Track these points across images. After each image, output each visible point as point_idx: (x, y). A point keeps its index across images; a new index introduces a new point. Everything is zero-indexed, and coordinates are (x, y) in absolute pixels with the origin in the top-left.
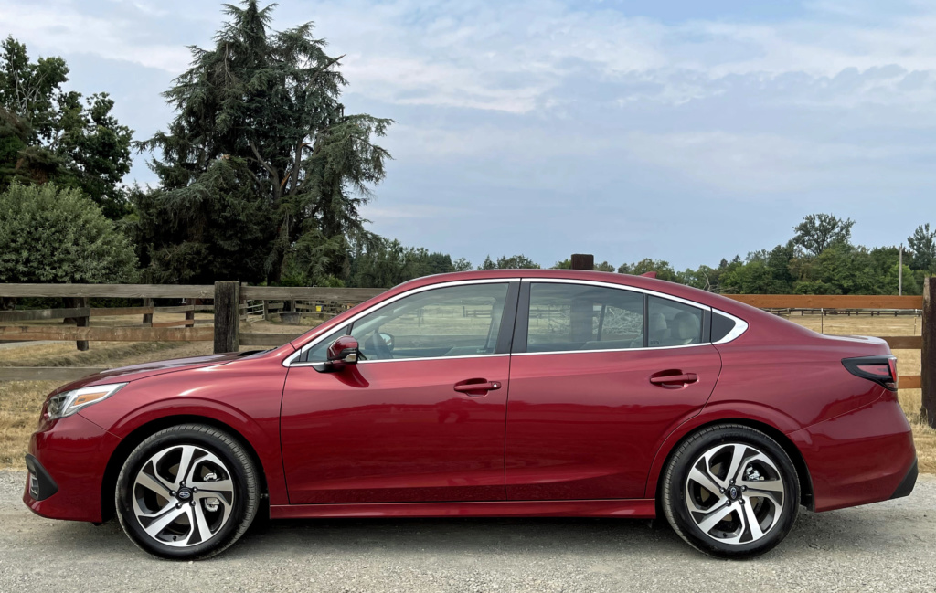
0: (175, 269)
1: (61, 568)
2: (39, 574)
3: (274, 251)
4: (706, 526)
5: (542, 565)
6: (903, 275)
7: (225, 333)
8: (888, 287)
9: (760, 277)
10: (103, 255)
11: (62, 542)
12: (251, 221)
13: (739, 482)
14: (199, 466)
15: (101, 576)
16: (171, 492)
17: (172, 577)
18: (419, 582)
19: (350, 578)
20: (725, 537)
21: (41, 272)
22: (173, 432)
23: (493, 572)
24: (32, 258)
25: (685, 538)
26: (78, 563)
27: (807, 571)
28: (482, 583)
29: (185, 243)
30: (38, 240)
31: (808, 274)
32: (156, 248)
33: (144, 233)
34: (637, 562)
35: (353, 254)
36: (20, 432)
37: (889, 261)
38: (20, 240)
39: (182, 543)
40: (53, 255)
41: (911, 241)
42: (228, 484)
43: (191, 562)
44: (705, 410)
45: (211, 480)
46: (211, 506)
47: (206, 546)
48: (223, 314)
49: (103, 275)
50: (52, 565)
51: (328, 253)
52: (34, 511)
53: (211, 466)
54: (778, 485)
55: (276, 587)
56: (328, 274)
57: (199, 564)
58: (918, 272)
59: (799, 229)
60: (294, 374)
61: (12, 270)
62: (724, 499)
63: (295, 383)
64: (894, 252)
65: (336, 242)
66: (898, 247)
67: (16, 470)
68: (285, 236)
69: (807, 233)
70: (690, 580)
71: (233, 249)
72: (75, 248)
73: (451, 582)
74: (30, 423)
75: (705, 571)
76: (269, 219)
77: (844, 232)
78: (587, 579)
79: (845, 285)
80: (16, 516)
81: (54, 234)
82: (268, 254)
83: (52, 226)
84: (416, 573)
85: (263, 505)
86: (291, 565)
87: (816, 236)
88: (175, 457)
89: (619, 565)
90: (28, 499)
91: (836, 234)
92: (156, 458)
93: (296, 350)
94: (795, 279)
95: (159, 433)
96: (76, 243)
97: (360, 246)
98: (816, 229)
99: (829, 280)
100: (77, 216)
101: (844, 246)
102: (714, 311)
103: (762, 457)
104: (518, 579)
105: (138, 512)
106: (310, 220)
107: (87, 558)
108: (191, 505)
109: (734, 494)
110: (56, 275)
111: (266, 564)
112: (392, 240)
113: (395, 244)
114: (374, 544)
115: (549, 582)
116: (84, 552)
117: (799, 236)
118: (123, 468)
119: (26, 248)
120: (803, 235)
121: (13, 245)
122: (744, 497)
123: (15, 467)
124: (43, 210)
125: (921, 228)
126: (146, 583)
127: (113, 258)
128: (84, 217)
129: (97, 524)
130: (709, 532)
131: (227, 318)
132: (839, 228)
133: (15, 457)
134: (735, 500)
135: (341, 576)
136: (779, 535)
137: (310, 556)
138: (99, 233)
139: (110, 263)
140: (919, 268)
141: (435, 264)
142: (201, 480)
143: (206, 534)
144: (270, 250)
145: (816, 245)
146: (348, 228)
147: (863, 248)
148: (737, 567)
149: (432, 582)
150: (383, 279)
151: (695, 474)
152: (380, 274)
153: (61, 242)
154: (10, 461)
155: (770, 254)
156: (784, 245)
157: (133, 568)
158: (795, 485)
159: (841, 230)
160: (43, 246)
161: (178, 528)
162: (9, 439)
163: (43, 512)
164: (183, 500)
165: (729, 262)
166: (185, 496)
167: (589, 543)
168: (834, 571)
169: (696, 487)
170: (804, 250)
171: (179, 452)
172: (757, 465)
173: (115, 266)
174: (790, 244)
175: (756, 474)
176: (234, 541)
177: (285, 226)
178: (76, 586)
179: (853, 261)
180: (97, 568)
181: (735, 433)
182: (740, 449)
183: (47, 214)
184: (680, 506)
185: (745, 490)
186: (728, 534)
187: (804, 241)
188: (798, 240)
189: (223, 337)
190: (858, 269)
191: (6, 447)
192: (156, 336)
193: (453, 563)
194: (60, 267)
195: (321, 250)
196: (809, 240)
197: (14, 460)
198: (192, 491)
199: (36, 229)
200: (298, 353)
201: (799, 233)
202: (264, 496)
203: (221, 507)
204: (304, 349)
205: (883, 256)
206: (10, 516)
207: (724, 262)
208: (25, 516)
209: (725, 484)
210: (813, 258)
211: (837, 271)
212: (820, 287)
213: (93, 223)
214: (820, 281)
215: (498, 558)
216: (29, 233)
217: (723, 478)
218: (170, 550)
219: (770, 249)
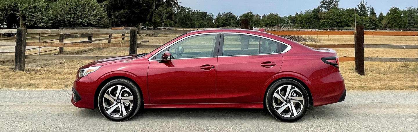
0: (119, 18)
1: (82, 123)
2: (75, 125)
3: (150, 12)
4: (279, 111)
5: (228, 124)
6: (356, 18)
7: (133, 45)
8: (351, 21)
9: (309, 19)
10: (97, 15)
11: (82, 114)
12: (143, 3)
13: (290, 97)
14: (123, 92)
15: (94, 126)
16: (114, 100)
17: (114, 127)
18: (189, 129)
19: (168, 128)
20: (285, 115)
21: (78, 21)
22: (115, 81)
23: (212, 126)
24: (75, 17)
25: (273, 115)
26: (87, 121)
27: (311, 126)
28: (209, 130)
29: (123, 10)
30: (77, 11)
31: (325, 17)
32: (113, 12)
33: (110, 7)
34: (258, 123)
35: (176, 13)
36: (71, 76)
37: (352, 13)
38: (72, 11)
39: (117, 116)
40: (81, 15)
41: (358, 6)
42: (131, 98)
43: (120, 122)
44: (278, 74)
45: (127, 96)
46: (126, 104)
47: (125, 117)
48: (132, 39)
49: (97, 22)
50: (80, 122)
51: (167, 13)
52: (74, 105)
53: (127, 92)
54: (302, 98)
55: (146, 131)
56: (167, 19)
57: (123, 123)
58: (361, 16)
59: (321, 3)
60: (152, 63)
61: (69, 20)
62: (285, 103)
63: (151, 66)
64: (353, 10)
65: (170, 9)
66: (354, 8)
67: (69, 89)
68: (154, 7)
69: (324, 4)
70: (274, 129)
71: (137, 12)
72: (88, 13)
73: (199, 129)
74: (74, 73)
75: (279, 126)
76: (149, 2)
77: (336, 3)
78: (241, 129)
79: (337, 21)
80: (69, 105)
81: (82, 9)
82: (148, 13)
83: (82, 6)
84: (188, 126)
85: (142, 103)
86: (150, 123)
87: (327, 5)
88: (116, 89)
89: (252, 124)
90: (73, 101)
91: (334, 4)
92: (110, 89)
93: (152, 56)
94: (320, 19)
95: (111, 82)
96: (89, 12)
97: (178, 10)
98: (327, 3)
99: (332, 19)
100: (89, 3)
101: (337, 8)
102: (281, 42)
103: (296, 89)
104: (220, 129)
105: (105, 106)
106: (162, 2)
107: (90, 120)
108: (120, 104)
109: (288, 101)
110: (82, 22)
111: (143, 123)
112: (188, 8)
113: (189, 9)
114: (176, 116)
115: (230, 130)
116: (89, 118)
117: (321, 5)
118: (100, 92)
119: (73, 13)
120: (323, 5)
121: (70, 12)
122: (291, 102)
123: (69, 88)
124: (79, 1)
125: (361, 2)
126: (107, 129)
127: (100, 16)
128: (91, 3)
129: (92, 110)
130: (280, 113)
131: (134, 40)
132: (335, 2)
133: (69, 85)
134: (288, 103)
135: (166, 127)
136: (302, 115)
137: (156, 120)
138: (96, 8)
139: (99, 18)
140: (361, 15)
141: (202, 15)
142: (124, 96)
143: (125, 113)
144: (149, 12)
145: (327, 8)
146: (174, 4)
147: (343, 9)
148: (289, 125)
149: (193, 129)
150: (185, 20)
151: (275, 95)
152: (184, 19)
153: (84, 11)
154: (67, 86)
155: (312, 11)
156: (316, 8)
157: (103, 123)
158: (307, 98)
159: (335, 3)
160: (79, 12)
161: (116, 111)
162: (67, 78)
163: (77, 105)
164: (118, 103)
165: (298, 14)
166: (118, 101)
167: (243, 116)
168: (319, 126)
169: (276, 99)
170: (323, 9)
171: (117, 87)
172: (295, 92)
173: (100, 19)
174: (319, 7)
175: (295, 95)
176: (133, 115)
177: (154, 4)
178: (86, 129)
179: (340, 13)
180: (92, 123)
181: (287, 82)
182: (289, 87)
183: (80, 3)
184: (271, 105)
185: (291, 100)
186: (286, 114)
187: (323, 7)
188: (321, 6)
189: (132, 46)
190: (342, 16)
191: (66, 81)
192: (112, 45)
193: (200, 123)
194: (84, 19)
195: (165, 12)
196: (325, 6)
197: (69, 86)
198: (121, 100)
199: (77, 7)
200: (153, 57)
201: (321, 4)
202: (143, 100)
203: (129, 104)
204: (155, 55)
205: (349, 11)
206: (67, 105)
207: (297, 14)
208: (72, 106)
209: (285, 98)
210: (326, 12)
211: (334, 16)
212: (329, 22)
213: (94, 5)
214: (329, 20)
215: (214, 121)
216: (74, 9)
217: (284, 96)
218: (114, 118)
219: (312, 9)
